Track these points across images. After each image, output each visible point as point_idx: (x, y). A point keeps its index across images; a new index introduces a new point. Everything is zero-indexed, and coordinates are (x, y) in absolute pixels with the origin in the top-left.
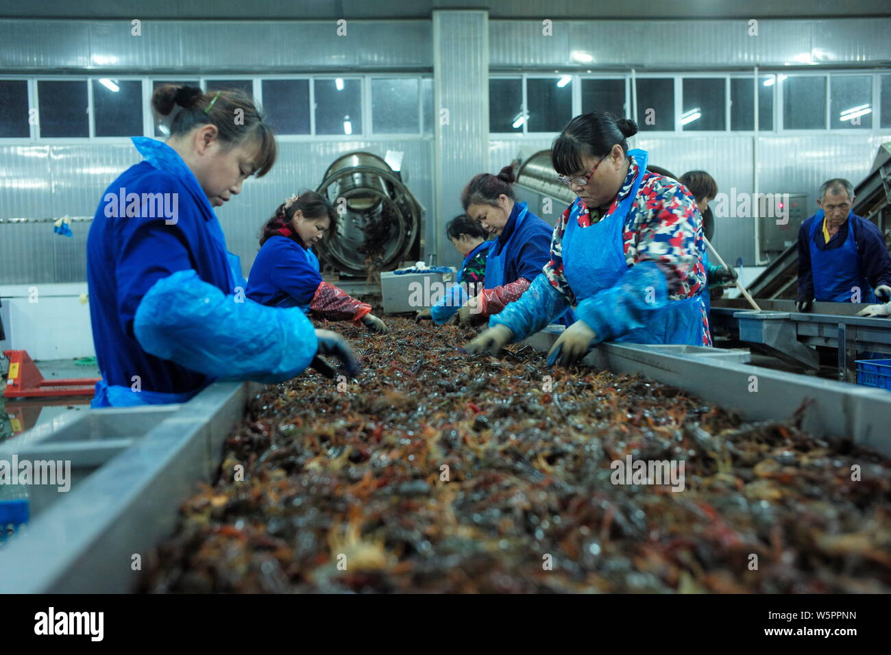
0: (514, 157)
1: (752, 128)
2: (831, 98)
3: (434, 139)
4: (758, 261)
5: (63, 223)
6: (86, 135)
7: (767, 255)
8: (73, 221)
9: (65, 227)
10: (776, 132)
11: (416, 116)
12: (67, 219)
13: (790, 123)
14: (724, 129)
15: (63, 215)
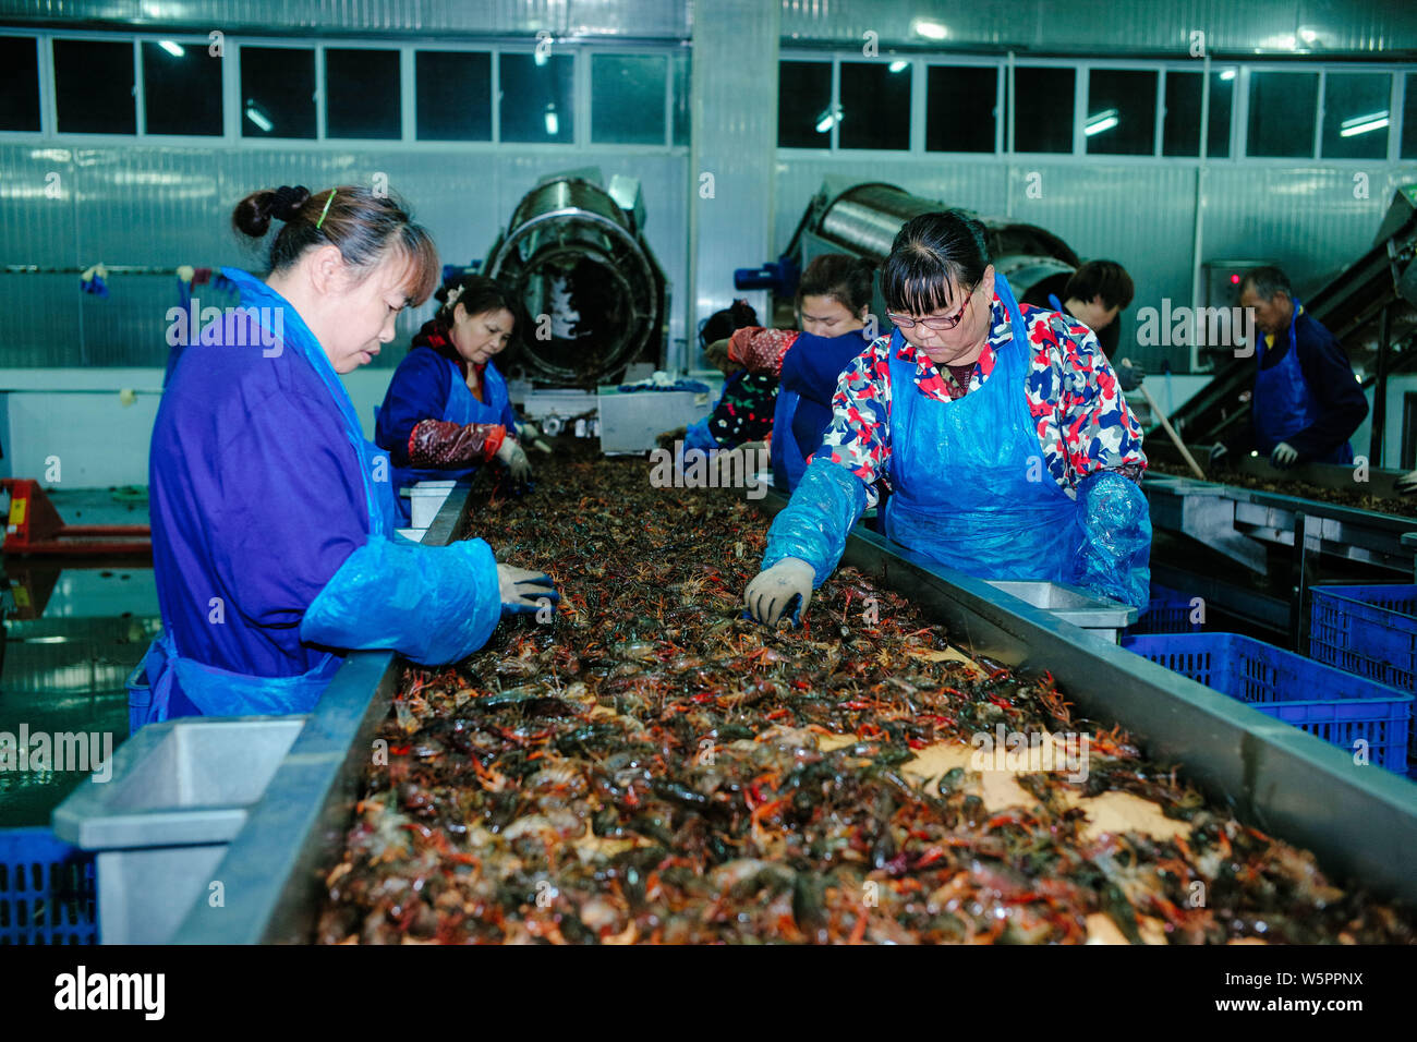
0: (816, 191)
1: (1195, 153)
2: (1325, 107)
3: (689, 155)
4: (1194, 366)
5: (95, 274)
6: (132, 131)
7: (1209, 358)
8: (110, 273)
9: (98, 282)
10: (1235, 161)
11: (661, 116)
12: (101, 270)
13: (1256, 147)
14: (1150, 152)
15: (95, 263)
